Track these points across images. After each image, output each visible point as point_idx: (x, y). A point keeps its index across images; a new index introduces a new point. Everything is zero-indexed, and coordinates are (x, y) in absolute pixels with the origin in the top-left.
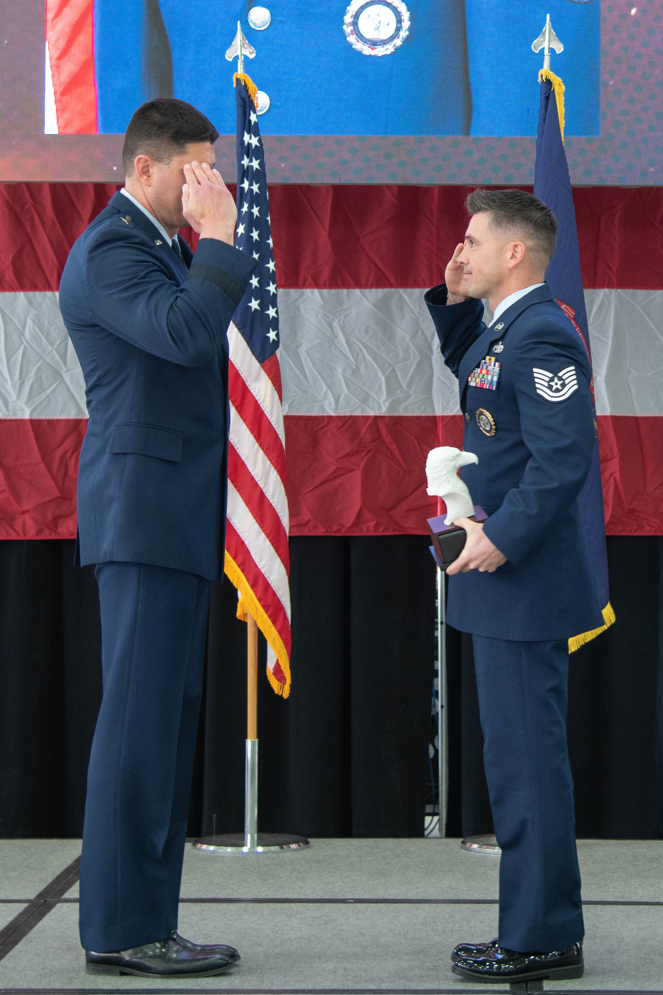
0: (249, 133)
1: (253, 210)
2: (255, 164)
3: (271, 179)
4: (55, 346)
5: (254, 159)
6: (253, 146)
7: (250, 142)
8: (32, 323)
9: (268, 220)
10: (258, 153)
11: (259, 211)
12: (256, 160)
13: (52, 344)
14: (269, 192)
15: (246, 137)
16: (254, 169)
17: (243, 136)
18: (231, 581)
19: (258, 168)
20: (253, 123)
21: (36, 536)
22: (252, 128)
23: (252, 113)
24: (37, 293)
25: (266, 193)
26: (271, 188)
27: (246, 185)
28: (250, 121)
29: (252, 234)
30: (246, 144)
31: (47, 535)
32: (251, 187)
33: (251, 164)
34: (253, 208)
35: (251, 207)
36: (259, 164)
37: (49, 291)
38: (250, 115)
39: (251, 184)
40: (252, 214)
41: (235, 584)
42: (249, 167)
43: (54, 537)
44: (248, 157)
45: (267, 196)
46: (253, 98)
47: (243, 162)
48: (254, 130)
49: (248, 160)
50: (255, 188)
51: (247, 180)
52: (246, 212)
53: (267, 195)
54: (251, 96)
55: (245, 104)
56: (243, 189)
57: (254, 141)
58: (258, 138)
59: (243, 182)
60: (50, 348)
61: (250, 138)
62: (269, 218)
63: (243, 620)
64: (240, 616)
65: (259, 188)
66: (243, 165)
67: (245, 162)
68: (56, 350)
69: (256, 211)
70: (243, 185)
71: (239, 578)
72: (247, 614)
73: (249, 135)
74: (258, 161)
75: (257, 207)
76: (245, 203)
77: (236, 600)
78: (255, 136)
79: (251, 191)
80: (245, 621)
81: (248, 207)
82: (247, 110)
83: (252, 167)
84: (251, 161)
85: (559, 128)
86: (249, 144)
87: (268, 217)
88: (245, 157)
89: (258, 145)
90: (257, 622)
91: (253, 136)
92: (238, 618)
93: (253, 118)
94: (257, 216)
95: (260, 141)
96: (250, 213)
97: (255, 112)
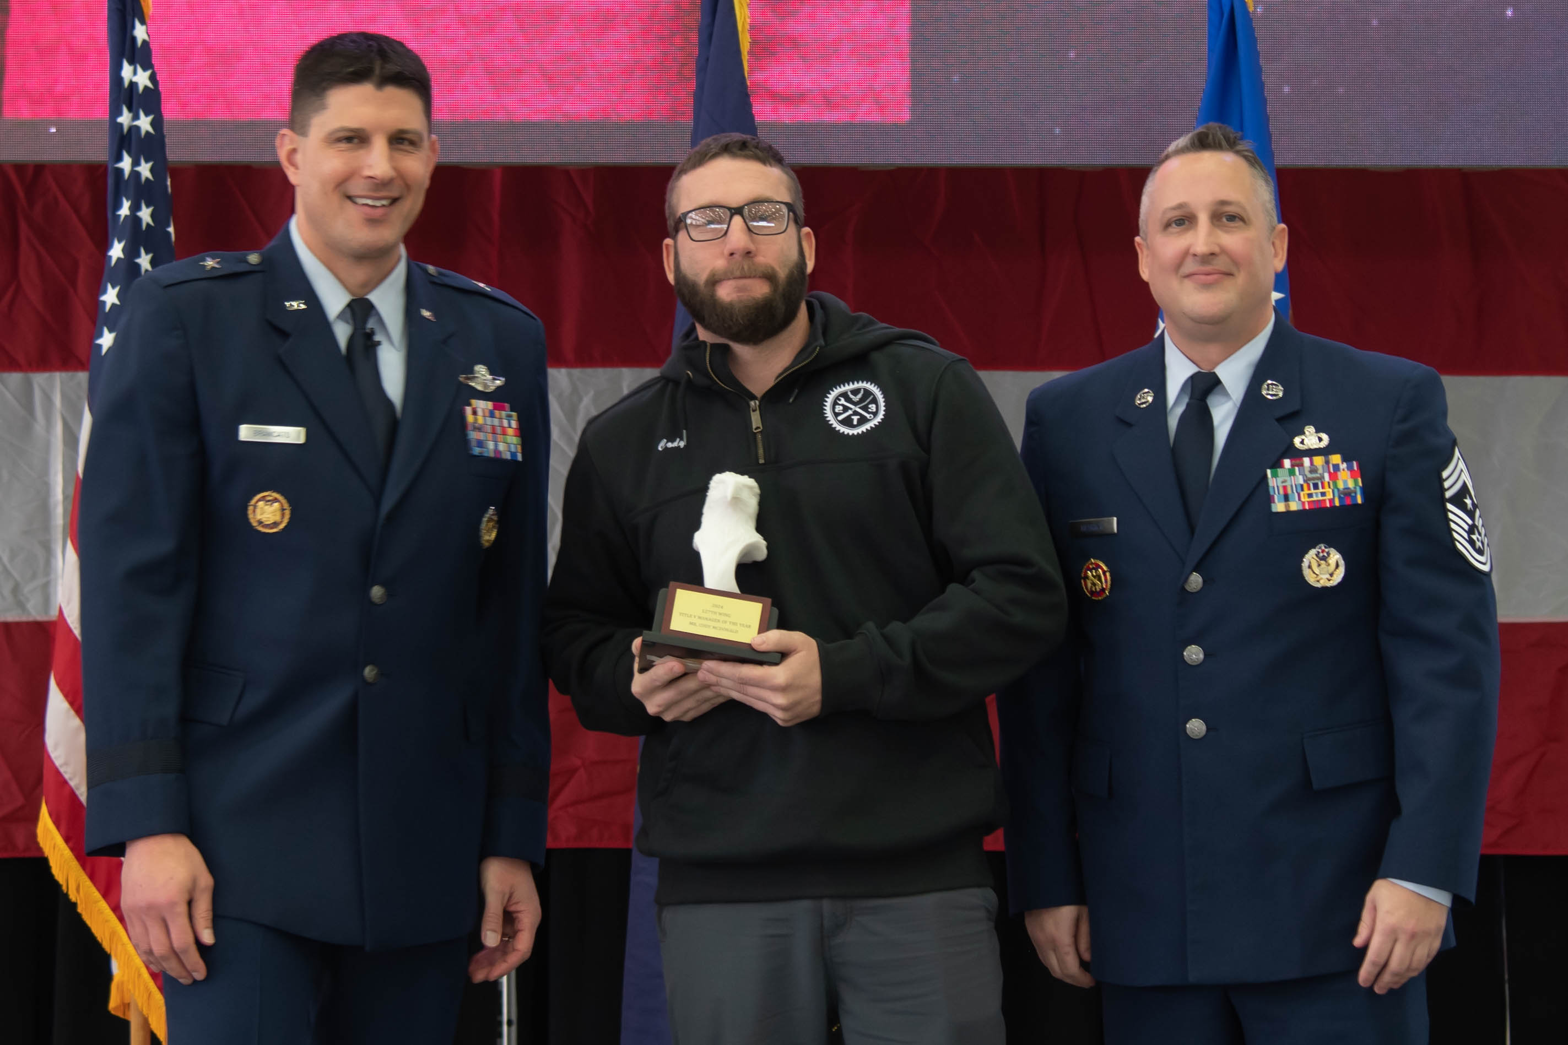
0: (131, 62)
1: (140, 214)
2: (145, 123)
3: (175, 154)
5: (142, 114)
6: (141, 88)
7: (135, 79)
9: (169, 233)
10: (149, 101)
11: (152, 215)
12: (147, 115)
14: (171, 178)
15: (127, 71)
16: (143, 133)
17: (119, 67)
18: (99, 939)
19: (150, 129)
20: (139, 42)
22: (137, 53)
23: (137, 24)
25: (166, 180)
26: (177, 172)
27: (126, 164)
28: (134, 39)
29: (138, 261)
30: (126, 83)
32: (138, 169)
33: (136, 123)
34: (139, 209)
35: (135, 208)
36: (152, 124)
38: (133, 27)
39: (136, 163)
40: (139, 220)
41: (106, 946)
42: (133, 131)
44: (130, 110)
45: (166, 186)
47: (120, 120)
48: (141, 57)
49: (131, 115)
50: (145, 170)
51: (129, 154)
52: (126, 216)
53: (169, 183)
55: (126, 8)
56: (120, 171)
57: (143, 79)
58: (148, 73)
59: (119, 159)
61: (135, 73)
62: (171, 229)
63: (120, 1015)
64: (116, 1008)
65: (152, 170)
66: (121, 125)
67: (125, 118)
69: (145, 214)
70: (121, 165)
71: (113, 934)
72: (129, 1004)
73: (131, 68)
74: (150, 118)
75: (148, 206)
76: (124, 200)
77: (108, 976)
78: (145, 69)
79: (136, 175)
80: (126, 1018)
81: (130, 208)
82: (129, 18)
83: (138, 128)
84: (136, 117)
85: (738, 52)
86: (133, 85)
87: (170, 227)
88: (125, 110)
89: (150, 85)
90: (150, 1020)
91: (139, 69)
92: (113, 1012)
93: (140, 32)
94: (148, 225)
95: (153, 78)
96: (134, 219)
97: (143, 22)
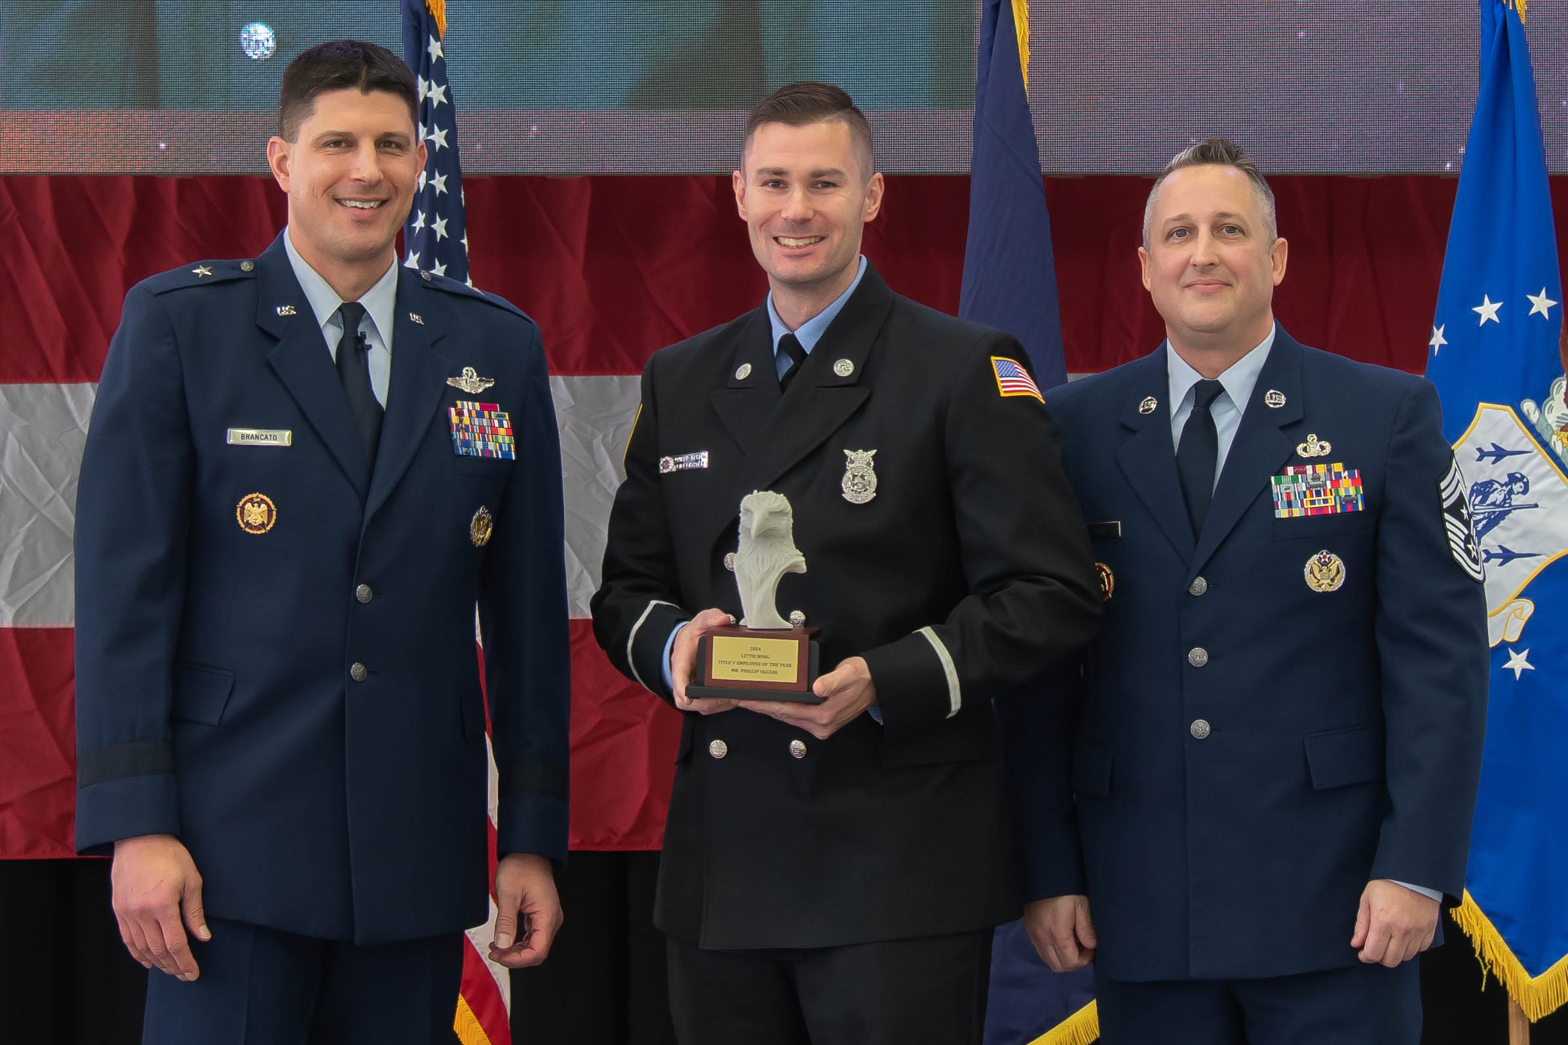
0: (426, 78)
1: (435, 226)
2: (439, 138)
3: (469, 166)
4: (63, 486)
5: (437, 129)
6: (436, 104)
7: (429, 95)
8: (16, 444)
9: (463, 245)
10: (443, 116)
11: (447, 228)
12: (441, 129)
13: (54, 484)
14: (464, 191)
16: (437, 147)
19: (445, 144)
20: (434, 59)
21: (26, 852)
22: (432, 69)
23: (432, 41)
24: (27, 386)
25: (460, 194)
26: (472, 184)
28: (429, 55)
31: (46, 851)
32: (432, 182)
33: (432, 137)
34: (434, 221)
35: (430, 220)
36: (447, 138)
37: (49, 382)
38: (428, 44)
39: (431, 177)
40: (434, 232)
43: (60, 854)
44: (425, 125)
45: (461, 198)
46: (435, 13)
48: (437, 72)
49: (426, 130)
50: (439, 183)
52: (421, 229)
53: (462, 196)
54: (432, 8)
55: (420, 24)
57: (437, 94)
58: (443, 88)
60: (51, 492)
61: (430, 89)
62: (465, 241)
65: (446, 184)
68: (62, 495)
69: (440, 227)
73: (426, 84)
74: (444, 133)
75: (442, 219)
76: (420, 212)
78: (439, 85)
79: (430, 188)
81: (425, 221)
82: (424, 35)
84: (431, 132)
86: (428, 100)
87: (464, 238)
89: (444, 101)
91: (434, 85)
93: (435, 49)
94: (442, 236)
95: (447, 94)
96: (430, 232)
97: (437, 39)
